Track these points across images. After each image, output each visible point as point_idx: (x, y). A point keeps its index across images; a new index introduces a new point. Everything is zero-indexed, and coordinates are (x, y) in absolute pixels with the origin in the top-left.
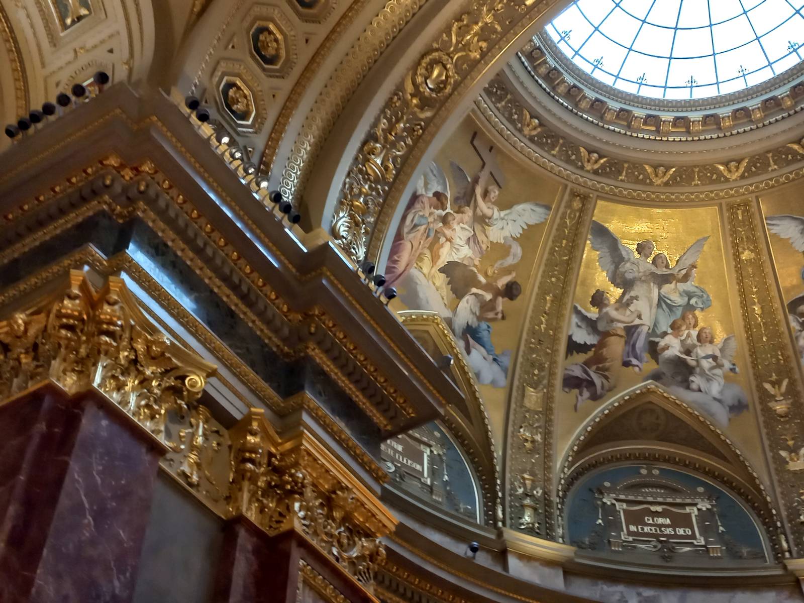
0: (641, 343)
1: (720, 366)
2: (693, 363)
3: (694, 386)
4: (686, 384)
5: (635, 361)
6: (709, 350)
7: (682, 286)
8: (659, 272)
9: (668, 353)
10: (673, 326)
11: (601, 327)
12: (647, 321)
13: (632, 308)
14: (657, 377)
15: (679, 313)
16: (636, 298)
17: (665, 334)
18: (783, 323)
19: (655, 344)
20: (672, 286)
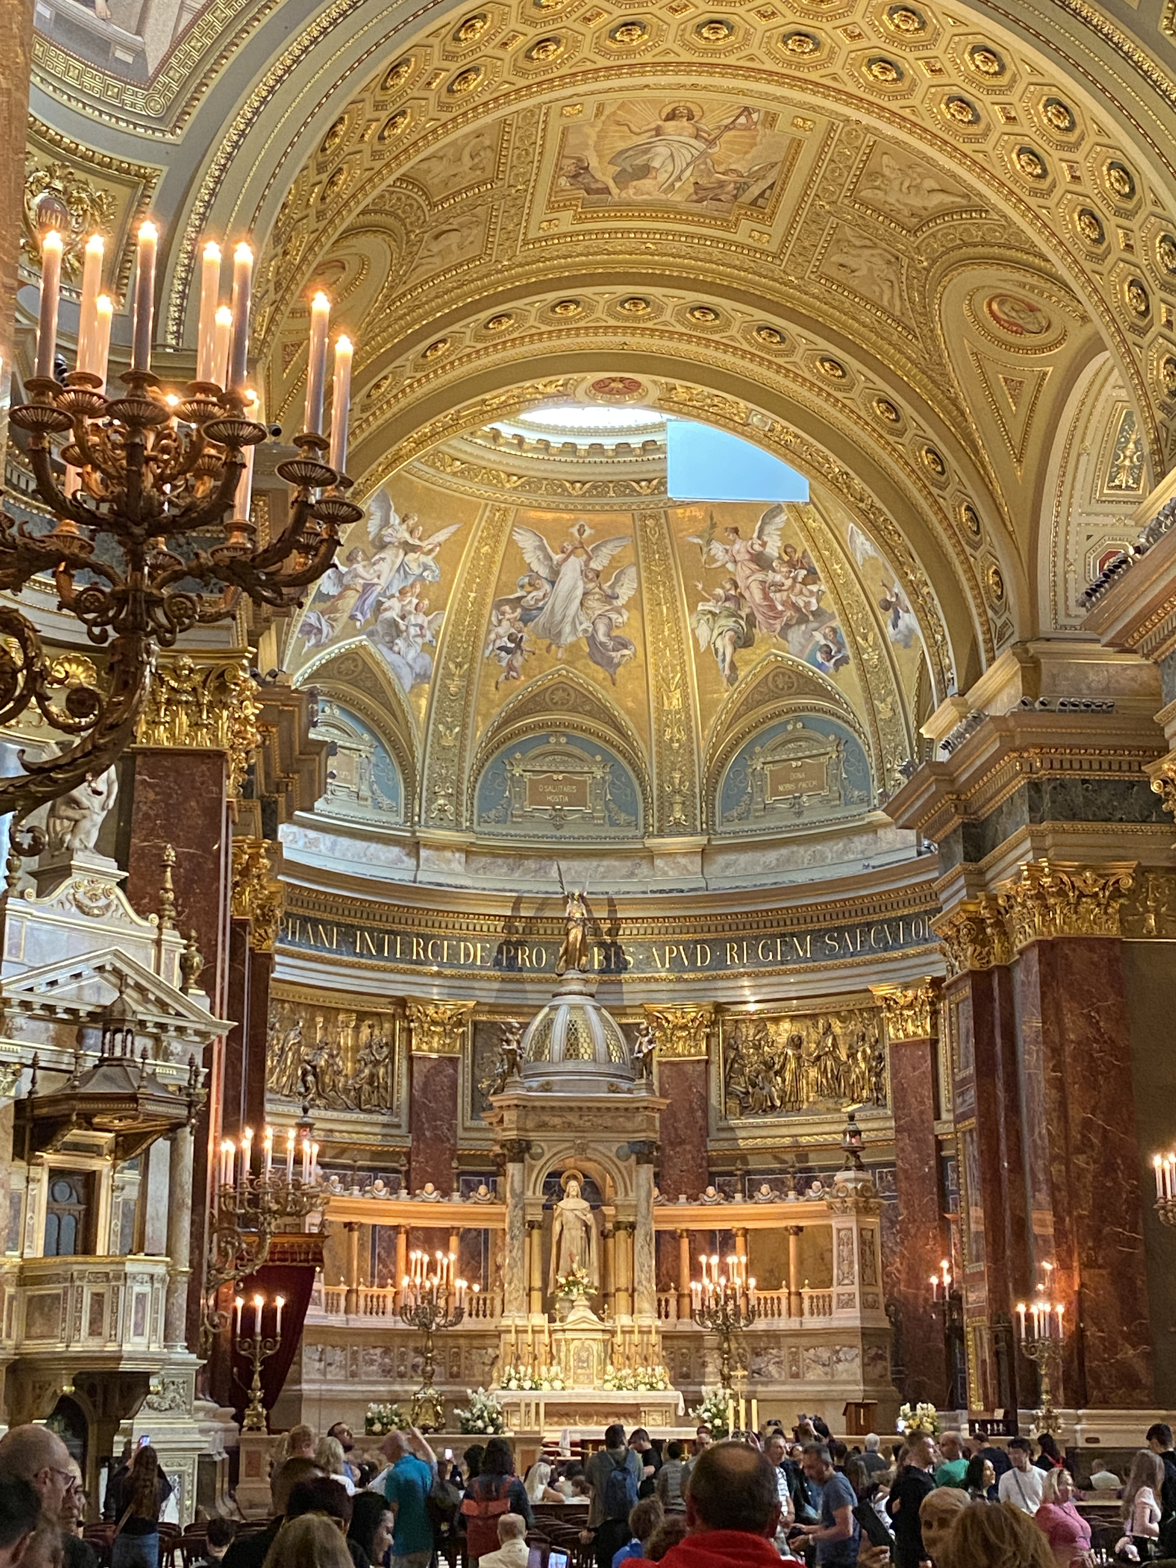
0: (371, 600)
1: (422, 636)
2: (403, 628)
3: (396, 649)
4: (391, 645)
5: (360, 616)
6: (421, 619)
7: (423, 559)
8: (411, 541)
9: (387, 615)
10: (400, 592)
11: (345, 581)
12: (383, 582)
13: (376, 567)
14: (371, 634)
15: (411, 580)
16: (383, 559)
17: (393, 596)
18: (487, 615)
19: (380, 603)
20: (416, 556)
